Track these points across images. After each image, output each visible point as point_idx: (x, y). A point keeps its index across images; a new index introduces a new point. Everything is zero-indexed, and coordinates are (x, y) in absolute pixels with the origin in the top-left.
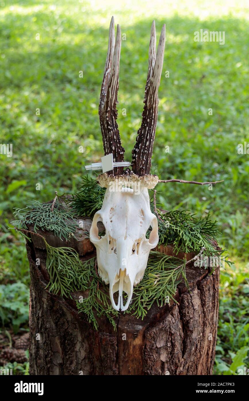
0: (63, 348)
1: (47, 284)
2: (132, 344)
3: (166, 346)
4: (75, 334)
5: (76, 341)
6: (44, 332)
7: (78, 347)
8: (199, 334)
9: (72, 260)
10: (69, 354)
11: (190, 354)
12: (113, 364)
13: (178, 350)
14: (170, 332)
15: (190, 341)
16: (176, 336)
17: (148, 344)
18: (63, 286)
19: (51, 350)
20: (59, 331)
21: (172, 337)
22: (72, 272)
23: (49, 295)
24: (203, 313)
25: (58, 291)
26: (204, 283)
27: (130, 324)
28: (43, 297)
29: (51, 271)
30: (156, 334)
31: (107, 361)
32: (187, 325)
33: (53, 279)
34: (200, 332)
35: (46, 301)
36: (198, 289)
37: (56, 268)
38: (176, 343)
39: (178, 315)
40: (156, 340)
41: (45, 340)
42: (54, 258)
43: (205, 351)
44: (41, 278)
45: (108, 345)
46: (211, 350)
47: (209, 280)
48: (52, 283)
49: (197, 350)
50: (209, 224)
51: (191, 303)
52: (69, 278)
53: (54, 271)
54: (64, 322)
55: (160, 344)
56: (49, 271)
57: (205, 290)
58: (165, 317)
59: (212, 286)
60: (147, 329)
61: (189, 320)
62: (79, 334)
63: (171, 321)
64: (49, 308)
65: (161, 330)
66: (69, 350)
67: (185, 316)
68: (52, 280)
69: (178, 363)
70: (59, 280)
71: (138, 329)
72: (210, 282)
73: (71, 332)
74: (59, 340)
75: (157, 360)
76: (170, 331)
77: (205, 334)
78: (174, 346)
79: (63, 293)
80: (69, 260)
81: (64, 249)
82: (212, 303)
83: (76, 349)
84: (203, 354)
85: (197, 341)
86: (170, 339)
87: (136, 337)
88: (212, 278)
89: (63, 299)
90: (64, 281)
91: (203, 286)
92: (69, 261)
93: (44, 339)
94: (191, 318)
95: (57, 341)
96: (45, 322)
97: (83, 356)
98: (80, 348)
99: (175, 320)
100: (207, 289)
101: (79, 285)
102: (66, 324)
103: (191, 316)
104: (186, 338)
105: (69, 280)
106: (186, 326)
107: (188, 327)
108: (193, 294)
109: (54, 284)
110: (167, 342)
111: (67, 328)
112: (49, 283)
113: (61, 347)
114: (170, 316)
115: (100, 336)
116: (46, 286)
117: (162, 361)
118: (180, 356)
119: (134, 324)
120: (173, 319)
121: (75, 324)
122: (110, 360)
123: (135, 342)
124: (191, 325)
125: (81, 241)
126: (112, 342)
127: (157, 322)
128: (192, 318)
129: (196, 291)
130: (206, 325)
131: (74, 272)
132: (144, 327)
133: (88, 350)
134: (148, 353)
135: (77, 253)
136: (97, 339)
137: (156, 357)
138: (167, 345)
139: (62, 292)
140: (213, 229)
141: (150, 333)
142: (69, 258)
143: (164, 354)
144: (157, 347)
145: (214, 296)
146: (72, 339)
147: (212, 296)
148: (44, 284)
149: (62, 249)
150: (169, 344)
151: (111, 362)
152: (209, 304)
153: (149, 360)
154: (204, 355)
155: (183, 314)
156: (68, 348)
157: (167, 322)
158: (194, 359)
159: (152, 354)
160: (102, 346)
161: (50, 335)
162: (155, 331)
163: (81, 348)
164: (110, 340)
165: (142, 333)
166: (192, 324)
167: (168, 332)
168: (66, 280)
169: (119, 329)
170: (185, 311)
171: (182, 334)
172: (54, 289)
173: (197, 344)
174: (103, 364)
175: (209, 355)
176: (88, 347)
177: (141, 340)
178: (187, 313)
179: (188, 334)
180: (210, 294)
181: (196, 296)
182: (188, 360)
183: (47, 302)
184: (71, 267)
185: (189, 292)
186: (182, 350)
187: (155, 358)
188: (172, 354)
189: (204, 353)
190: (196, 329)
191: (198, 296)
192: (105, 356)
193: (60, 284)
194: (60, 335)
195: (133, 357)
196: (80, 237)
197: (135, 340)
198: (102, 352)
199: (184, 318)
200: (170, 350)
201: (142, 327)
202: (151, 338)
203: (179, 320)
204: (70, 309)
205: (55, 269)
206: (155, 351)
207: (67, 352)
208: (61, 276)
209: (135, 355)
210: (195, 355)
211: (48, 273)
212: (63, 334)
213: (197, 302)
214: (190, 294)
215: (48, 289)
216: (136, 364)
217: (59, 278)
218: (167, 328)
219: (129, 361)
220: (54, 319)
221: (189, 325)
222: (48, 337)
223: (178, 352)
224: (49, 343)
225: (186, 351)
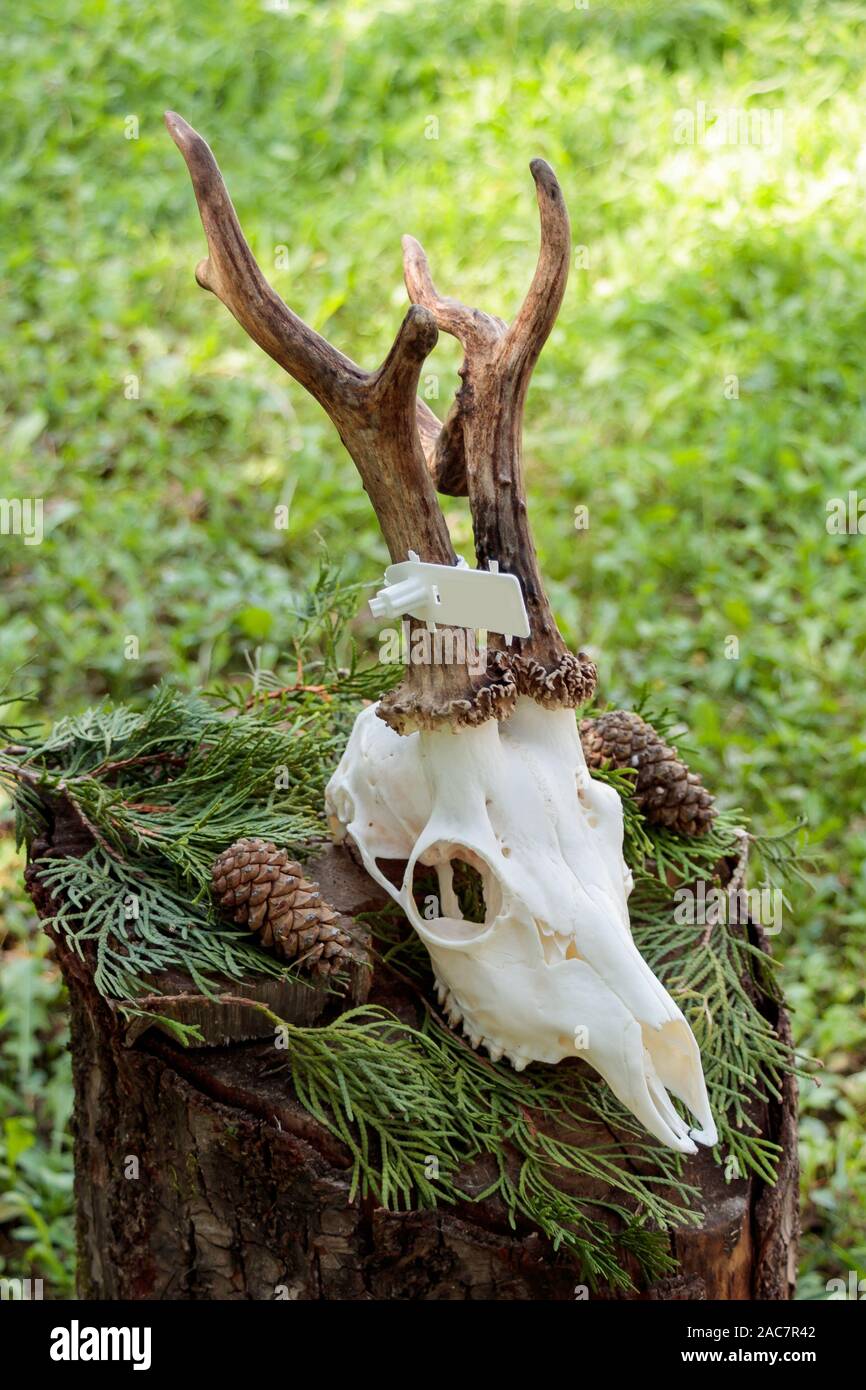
27: (705, 1208)
33: (368, 1154)
68: (364, 1157)
71: (738, 1214)
132: (747, 1197)
165: (746, 1221)
201: (745, 1201)
204: (491, 1243)
211: (336, 1137)
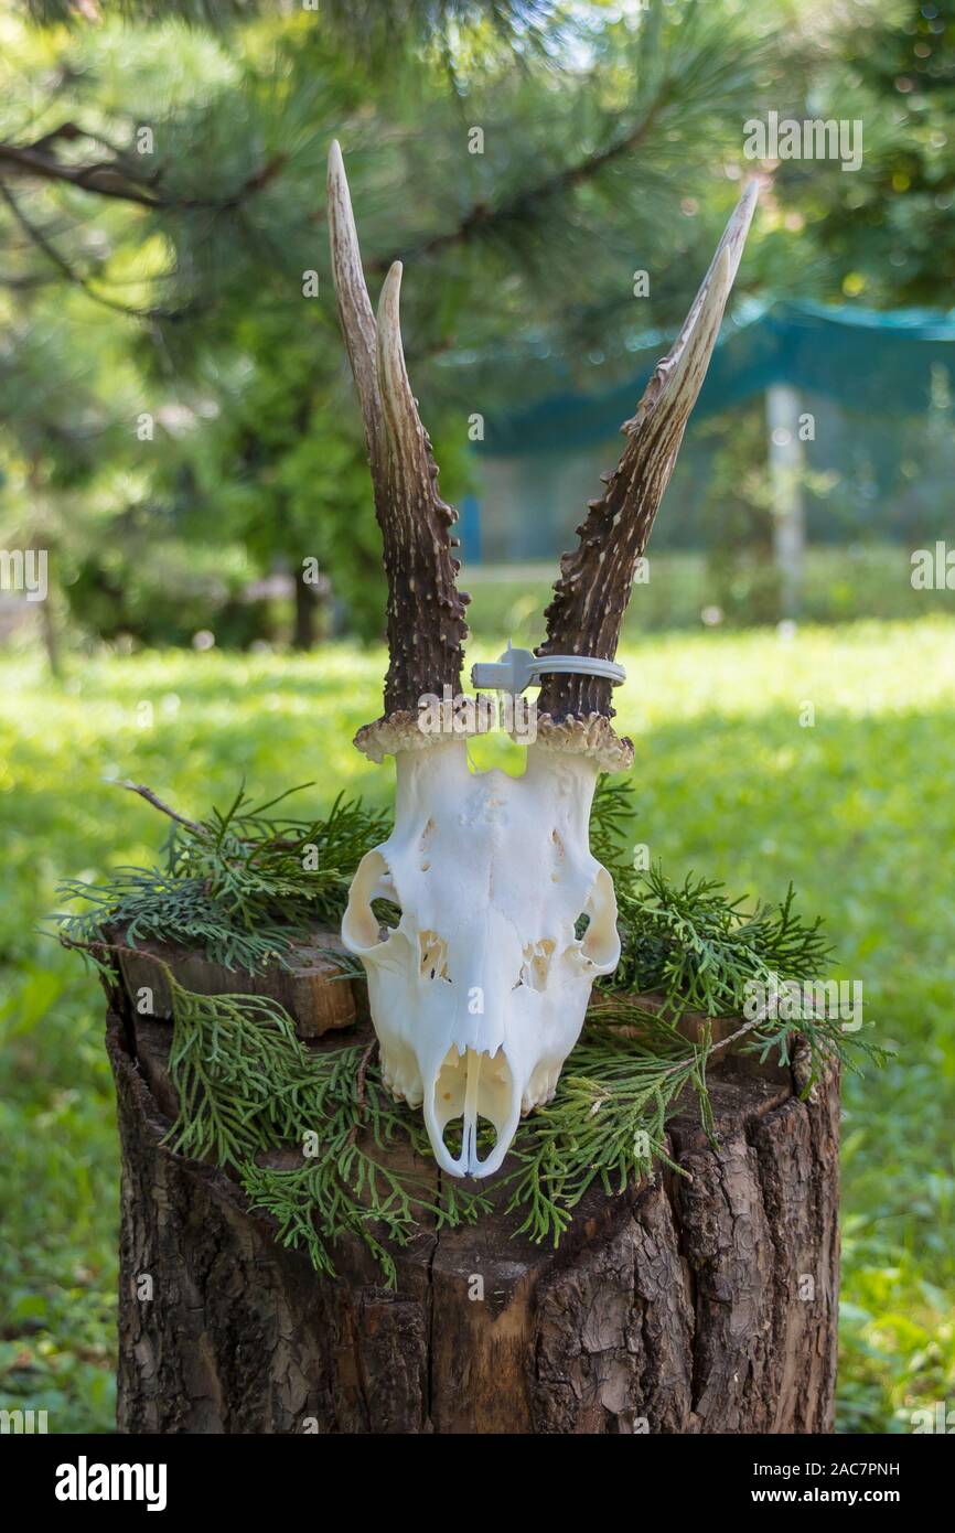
0: (225, 1377)
1: (167, 1126)
2: (485, 1338)
3: (621, 1348)
4: (271, 1314)
5: (275, 1340)
6: (159, 1324)
7: (282, 1361)
8: (759, 1321)
9: (266, 1038)
10: (249, 1399)
11: (723, 1400)
12: (410, 1416)
13: (675, 1375)
14: (637, 1294)
15: (723, 1346)
16: (664, 1315)
17: (550, 1336)
18: (225, 1129)
19: (184, 1392)
20: (214, 1309)
21: (647, 1316)
22: (261, 1077)
23: (172, 1163)
24: (774, 1243)
25: (207, 1150)
26: (773, 1123)
27: (478, 1259)
28: (155, 1185)
29: (185, 1081)
30: (581, 1295)
31: (386, 1403)
32: (707, 1279)
33: (191, 1108)
34: (764, 1314)
35: (165, 1198)
36: (750, 1142)
37: (203, 1067)
38: (663, 1344)
39: (668, 1230)
40: (579, 1320)
41: (163, 1359)
42: (198, 1031)
43: (787, 1402)
44: (146, 1108)
45: (388, 1335)
46: (812, 1407)
47: (792, 1116)
48: (187, 1123)
49: (750, 1387)
50: (793, 935)
51: (720, 1190)
52: (251, 1100)
53: (197, 1078)
54: (229, 1270)
55: (599, 1339)
56: (176, 1082)
57: (776, 1151)
58: (616, 1233)
59: (807, 1145)
60: (547, 1277)
61: (713, 1257)
62: (285, 1313)
63: (641, 1249)
64: (175, 1225)
65: (600, 1280)
66: (250, 1381)
67: (699, 1240)
68: (188, 1110)
69: (674, 1426)
70: (214, 1109)
71: (510, 1276)
72: (797, 1125)
73: (254, 1308)
74: (212, 1349)
75: (589, 1403)
76: (635, 1289)
77: (785, 1330)
78: (657, 1354)
79: (225, 1154)
80: (253, 1036)
81: (239, 1001)
82: (810, 1214)
83: (275, 1374)
84: (779, 1414)
85: (751, 1351)
86: (640, 1323)
87: (503, 1307)
88: (804, 1115)
89: (225, 1175)
90: (230, 1110)
91: (767, 1134)
92: (253, 1040)
93: (160, 1354)
94: (724, 1249)
95: (206, 1353)
96: (162, 1283)
97: (300, 1398)
98: (288, 1367)
99: (657, 1245)
100: (784, 1148)
101: (288, 1124)
102: (238, 1277)
103: (723, 1243)
104: (706, 1330)
105: (250, 1104)
106: (702, 1281)
107: (712, 1286)
108: (730, 1154)
109: (194, 1123)
110: (625, 1330)
111: (242, 1295)
112: (177, 1123)
113: (218, 1373)
114: (636, 1227)
115: (359, 1301)
116: (163, 1137)
117: (607, 1411)
118: (682, 1401)
119: (493, 1257)
120: (648, 1242)
121: (269, 1270)
122: (396, 1398)
123: (496, 1329)
124: (723, 1277)
125: (304, 978)
126: (403, 1323)
127: (585, 1248)
128: (724, 1251)
129: (740, 1148)
130: (788, 1296)
131: (270, 1078)
132: (533, 1267)
133: (319, 1372)
134: (550, 1374)
135: (287, 1014)
136: (348, 1316)
137: (582, 1391)
138: (626, 1346)
139: (221, 1151)
140: (810, 952)
141: (555, 1290)
142: (253, 1029)
143: (618, 1383)
144: (584, 1351)
145: (815, 1184)
146: (259, 1336)
147: (809, 1185)
148: (156, 1128)
149: (232, 999)
150: (635, 1344)
151: (403, 1411)
152: (796, 1212)
153: (557, 1401)
154: (783, 1417)
155: (688, 1231)
156: (242, 1375)
157: (623, 1251)
158: (740, 1421)
159: (565, 1376)
160: (368, 1340)
161: (178, 1332)
162: (576, 1284)
163: (294, 1368)
164: (396, 1315)
165: (523, 1290)
166: (727, 1274)
167: (631, 1294)
168: (238, 1107)
169: (434, 1280)
170: (699, 1219)
171: (690, 1311)
172: (195, 1145)
173: (750, 1362)
174: (372, 1417)
175: (804, 1424)
176: (318, 1357)
177: (523, 1322)
178: (704, 1227)
179: (712, 1313)
180: (799, 1173)
181: (739, 1167)
182: (716, 1424)
183: (169, 1200)
184: (260, 1058)
185: (711, 1147)
186: (688, 1376)
187: (580, 1397)
188: (647, 1385)
189: (784, 1412)
190: (744, 1296)
191: (750, 1169)
192: (381, 1382)
193: (215, 1123)
194: (216, 1328)
195: (491, 1389)
196: (305, 966)
197: (498, 1321)
198: (367, 1369)
199: (695, 1247)
200: (638, 1367)
201: (525, 1268)
202: (560, 1312)
203: (672, 1251)
205: (199, 1071)
206: (577, 1366)
207: (243, 1391)
208: (220, 1094)
209: (500, 1384)
210: (743, 1407)
211: (176, 1089)
212: (227, 1320)
213: (744, 1189)
214: (715, 1155)
215: (170, 1143)
216: (503, 1419)
217: (214, 1103)
218: (624, 1276)
219: (478, 1407)
220: (195, 1267)
221: (716, 1277)
222: (175, 1341)
223: (675, 1383)
224: (177, 1365)
225: (705, 1382)
